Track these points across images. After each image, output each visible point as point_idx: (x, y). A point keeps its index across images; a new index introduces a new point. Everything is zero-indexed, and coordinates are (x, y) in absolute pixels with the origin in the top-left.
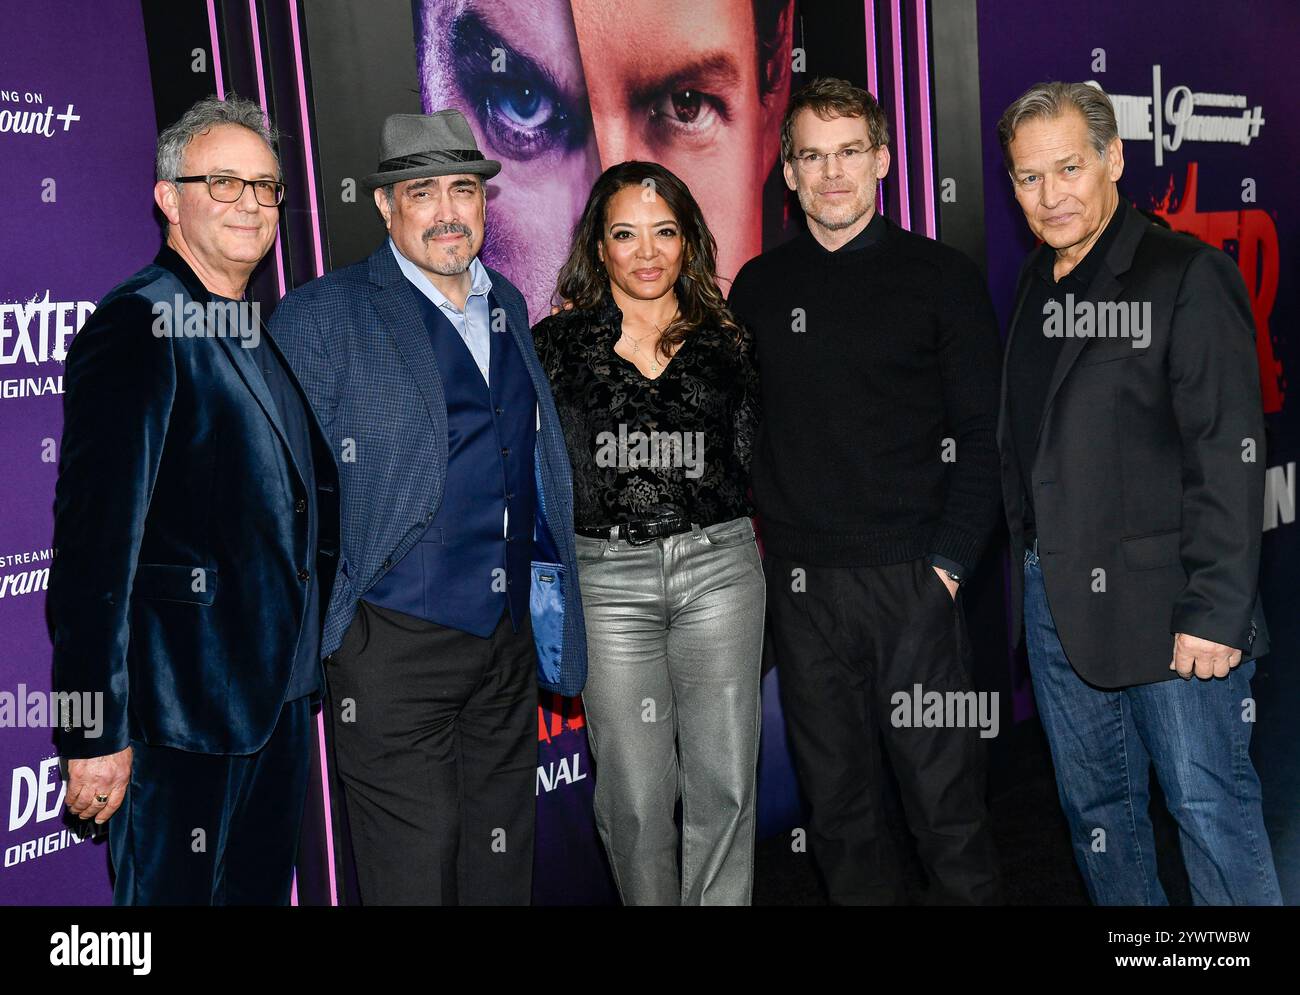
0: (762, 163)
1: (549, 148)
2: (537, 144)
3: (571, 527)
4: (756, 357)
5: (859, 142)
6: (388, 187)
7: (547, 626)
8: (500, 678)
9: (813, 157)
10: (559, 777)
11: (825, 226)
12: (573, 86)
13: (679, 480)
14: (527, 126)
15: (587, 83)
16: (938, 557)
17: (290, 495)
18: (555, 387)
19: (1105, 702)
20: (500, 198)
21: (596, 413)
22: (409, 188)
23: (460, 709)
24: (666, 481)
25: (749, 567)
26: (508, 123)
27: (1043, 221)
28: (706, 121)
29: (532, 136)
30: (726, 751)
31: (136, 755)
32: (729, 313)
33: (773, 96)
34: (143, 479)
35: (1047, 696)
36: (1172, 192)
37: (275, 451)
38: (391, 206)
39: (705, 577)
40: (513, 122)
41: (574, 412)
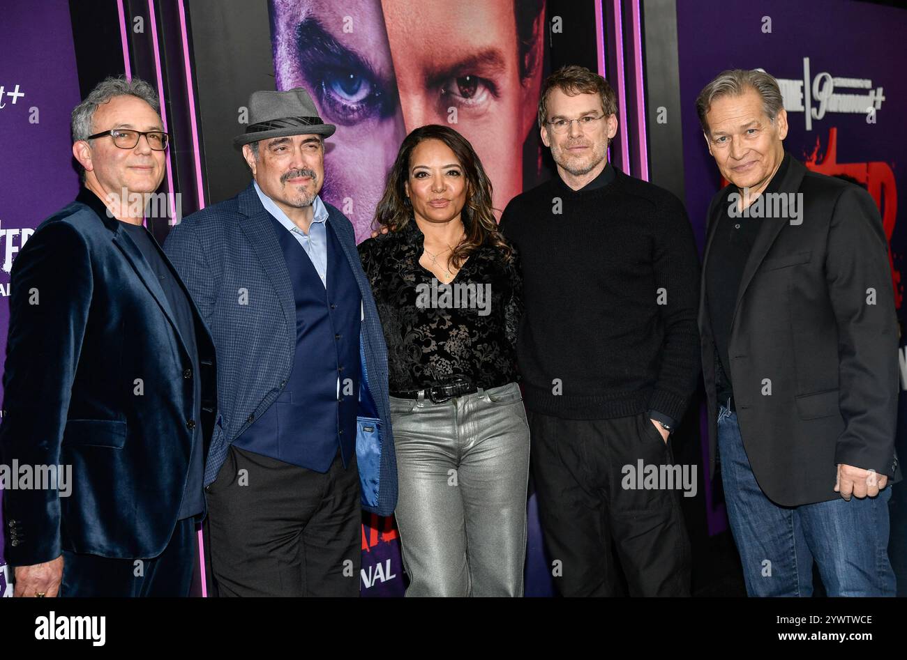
0: (522, 128)
1: (368, 117)
2: (359, 114)
3: (387, 390)
4: (520, 266)
5: (594, 112)
6: (254, 143)
7: (368, 465)
8: (334, 502)
9: (561, 123)
10: (376, 577)
11: (570, 172)
12: (384, 71)
13: (467, 357)
14: (352, 101)
15: (395, 70)
16: (654, 413)
17: (179, 366)
18: (376, 290)
19: (781, 518)
20: (333, 153)
21: (406, 309)
22: (270, 145)
23: (304, 526)
24: (457, 357)
25: (519, 420)
26: (338, 99)
27: (733, 169)
28: (481, 97)
29: (355, 108)
30: (503, 557)
31: (67, 562)
32: (501, 236)
33: (529, 79)
34: (69, 357)
35: (738, 514)
36: (818, 150)
37: (168, 334)
38: (256, 158)
39: (488, 427)
40: (342, 98)
41: (389, 308)
